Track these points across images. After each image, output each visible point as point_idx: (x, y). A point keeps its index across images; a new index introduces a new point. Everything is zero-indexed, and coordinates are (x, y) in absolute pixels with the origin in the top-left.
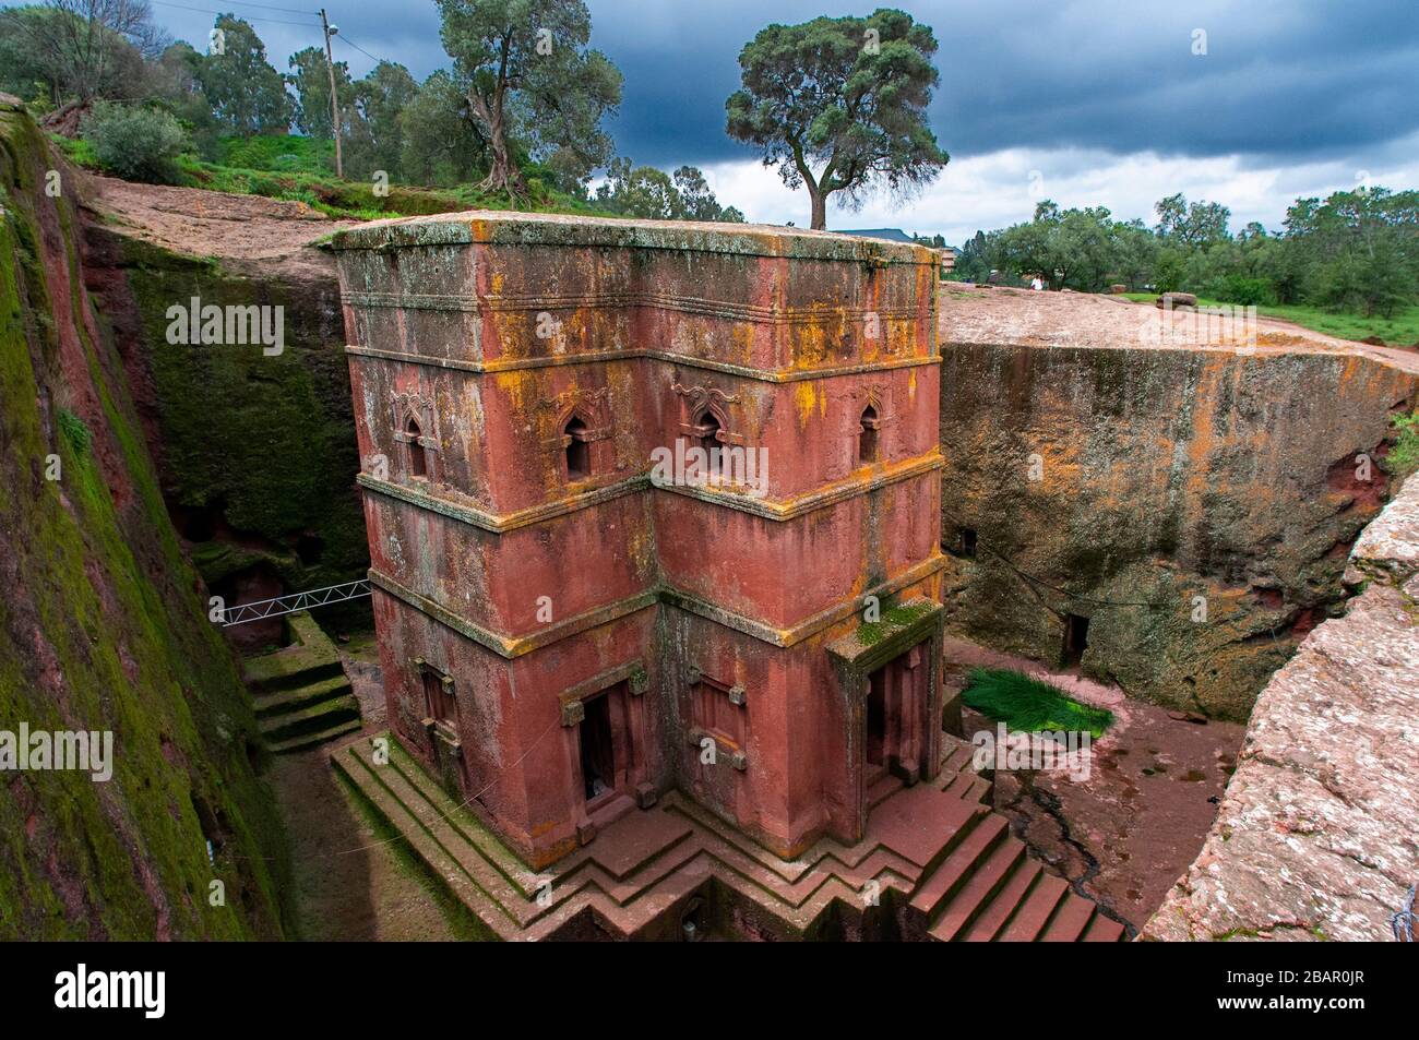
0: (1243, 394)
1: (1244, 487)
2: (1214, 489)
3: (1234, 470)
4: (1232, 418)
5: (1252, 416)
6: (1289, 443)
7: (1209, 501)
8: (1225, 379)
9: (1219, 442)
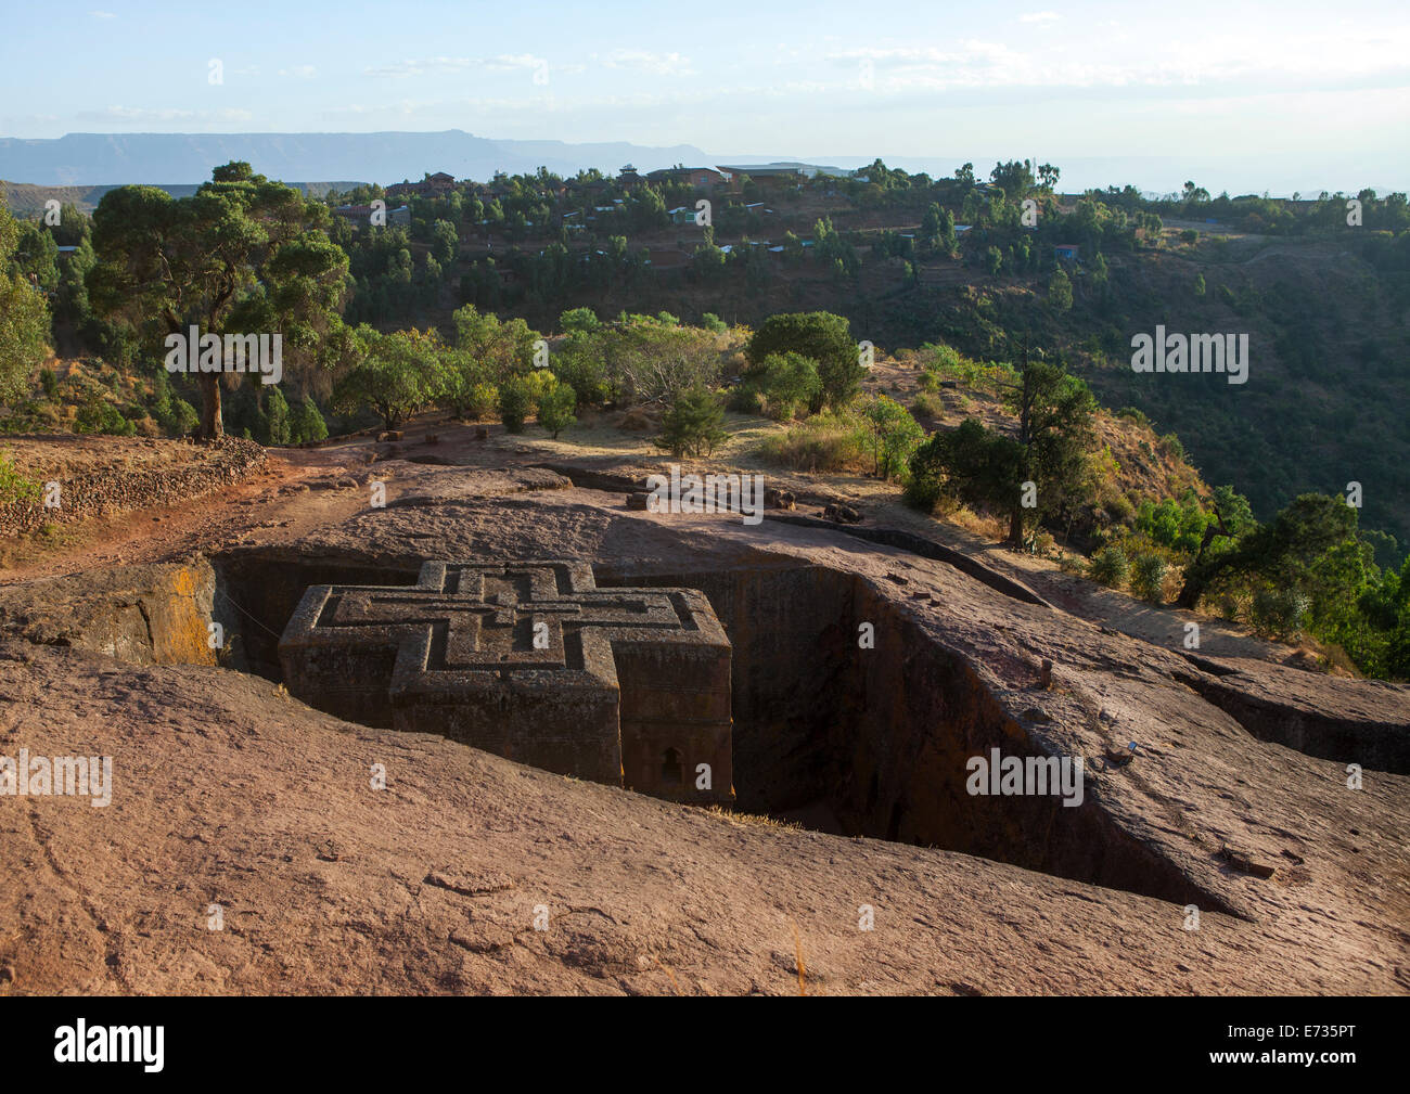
4: (758, 613)
5: (770, 611)
8: (751, 588)
9: (753, 630)
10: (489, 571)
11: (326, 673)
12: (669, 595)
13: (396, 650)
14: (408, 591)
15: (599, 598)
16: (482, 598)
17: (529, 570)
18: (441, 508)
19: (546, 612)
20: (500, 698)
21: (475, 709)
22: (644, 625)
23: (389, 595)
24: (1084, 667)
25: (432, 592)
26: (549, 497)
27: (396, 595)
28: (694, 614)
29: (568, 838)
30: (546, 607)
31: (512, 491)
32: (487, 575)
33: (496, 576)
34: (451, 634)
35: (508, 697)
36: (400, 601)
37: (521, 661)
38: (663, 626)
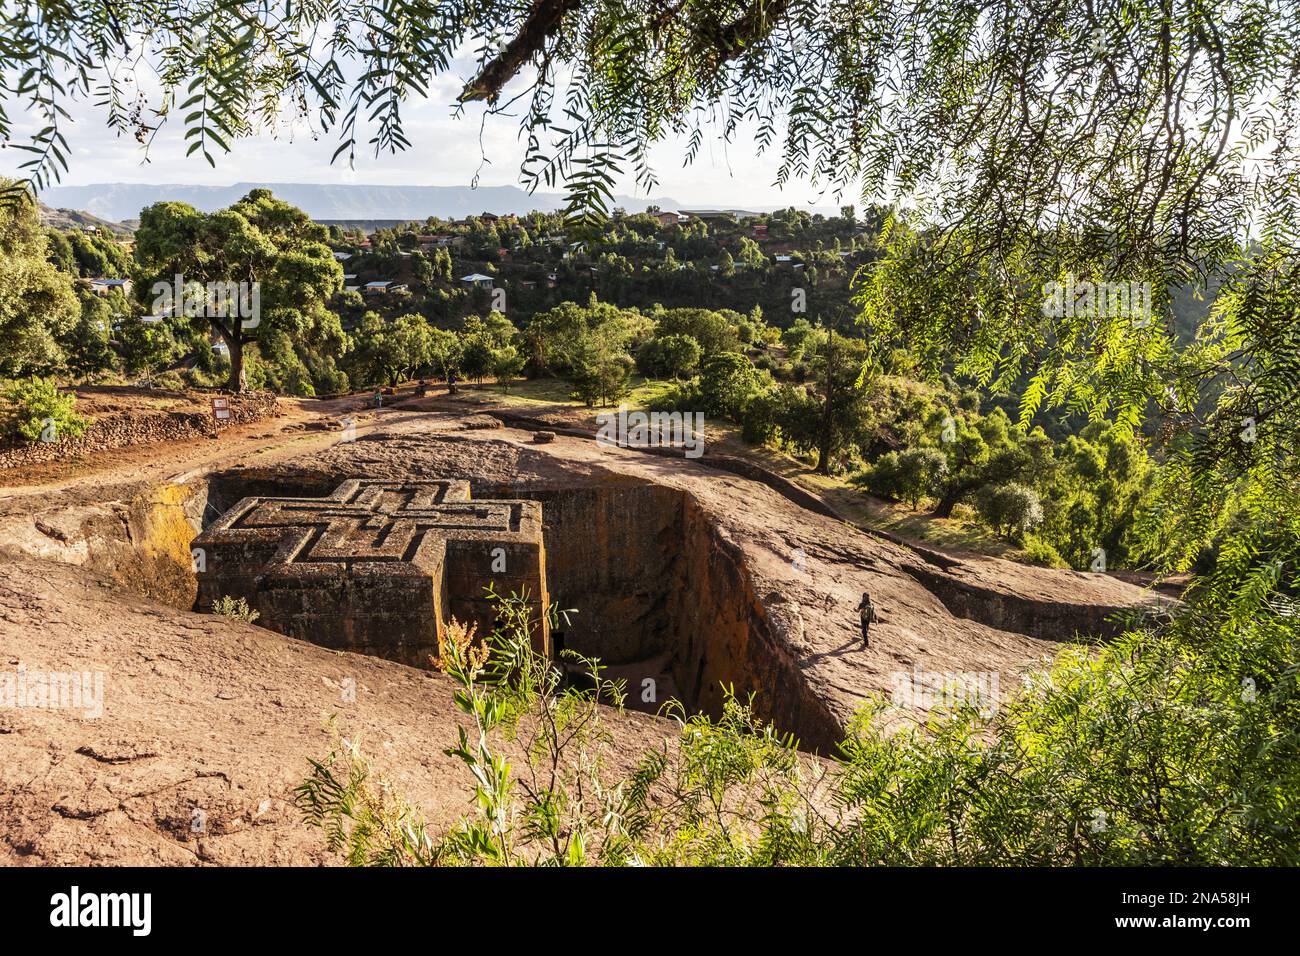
4: (614, 518)
10: (389, 487)
12: (512, 505)
13: (277, 547)
14: (316, 502)
16: (368, 507)
17: (419, 487)
18: (394, 442)
19: (410, 517)
20: (341, 584)
22: (479, 528)
23: (298, 504)
24: (833, 561)
25: (334, 502)
26: (478, 435)
27: (303, 505)
28: (523, 519)
29: (279, 704)
30: (412, 513)
31: (454, 430)
32: (385, 490)
33: (392, 490)
34: (325, 534)
35: (347, 583)
36: (304, 509)
37: (366, 555)
38: (495, 528)
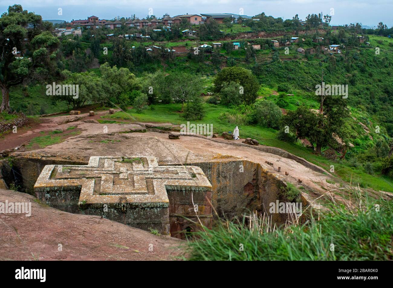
0: (223, 172)
1: (226, 195)
2: (219, 197)
3: (223, 191)
4: (221, 178)
5: (225, 177)
6: (234, 183)
7: (219, 201)
8: (218, 169)
9: (219, 185)
10: (115, 160)
11: (53, 197)
12: (187, 168)
13: (81, 188)
14: (85, 167)
15: (160, 169)
16: (114, 170)
17: (132, 160)
20: (122, 206)
21: (112, 210)
23: (77, 168)
25: (93, 167)
28: (197, 175)
30: (139, 172)
32: (114, 162)
33: (119, 162)
34: (102, 182)
35: (125, 205)
36: (82, 170)
37: (130, 192)
38: (186, 179)
